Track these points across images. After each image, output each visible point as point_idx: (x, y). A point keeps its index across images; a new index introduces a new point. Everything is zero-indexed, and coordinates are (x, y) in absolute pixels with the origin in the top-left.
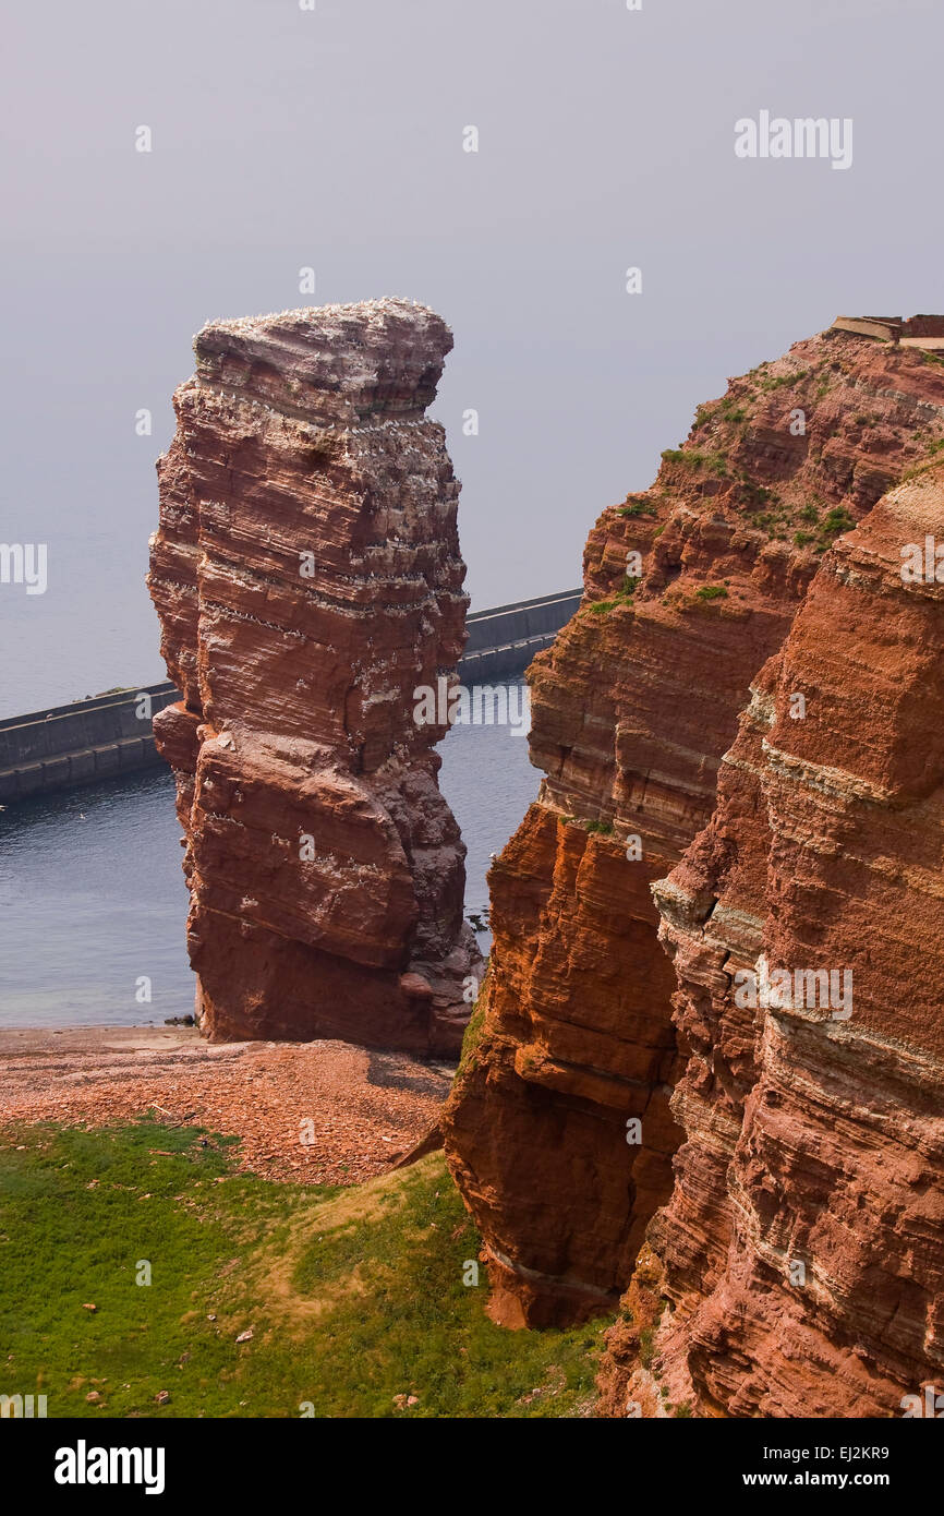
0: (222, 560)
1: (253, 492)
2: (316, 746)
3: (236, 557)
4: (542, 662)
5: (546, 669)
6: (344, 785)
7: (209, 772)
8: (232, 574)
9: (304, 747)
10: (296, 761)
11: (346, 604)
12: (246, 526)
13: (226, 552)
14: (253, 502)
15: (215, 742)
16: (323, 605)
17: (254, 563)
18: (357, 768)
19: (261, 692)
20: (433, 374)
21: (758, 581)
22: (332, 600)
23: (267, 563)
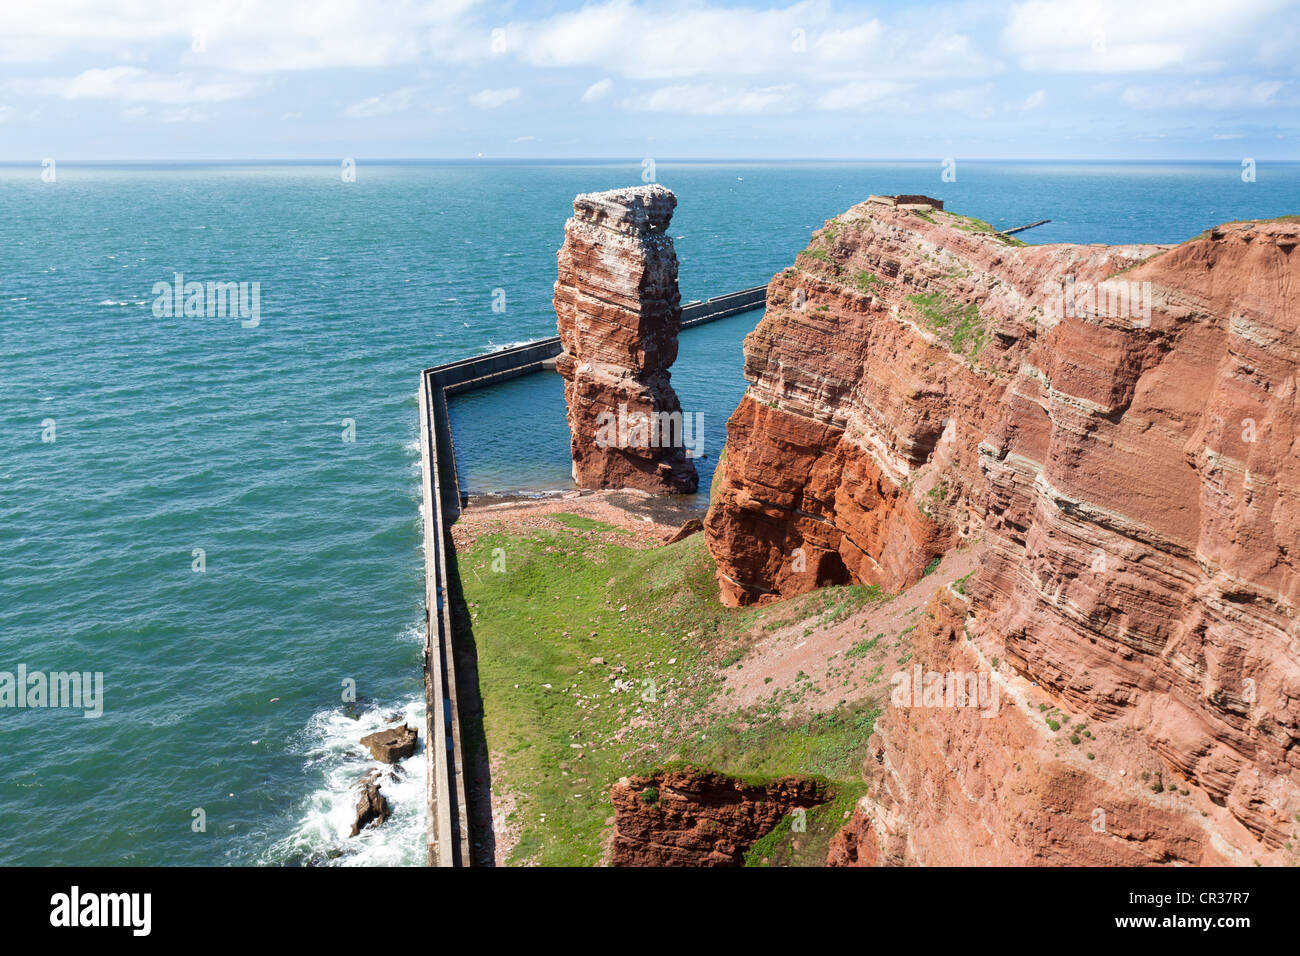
0: (585, 293)
1: (599, 266)
2: (624, 369)
3: (591, 292)
4: (750, 337)
5: (752, 340)
6: (637, 385)
7: (580, 380)
8: (591, 298)
9: (620, 369)
10: (617, 375)
11: (637, 311)
12: (595, 279)
13: (587, 290)
14: (598, 270)
15: (582, 368)
16: (627, 312)
17: (599, 295)
18: (640, 378)
19: (601, 347)
20: (669, 217)
21: (840, 304)
22: (631, 310)
23: (604, 295)
